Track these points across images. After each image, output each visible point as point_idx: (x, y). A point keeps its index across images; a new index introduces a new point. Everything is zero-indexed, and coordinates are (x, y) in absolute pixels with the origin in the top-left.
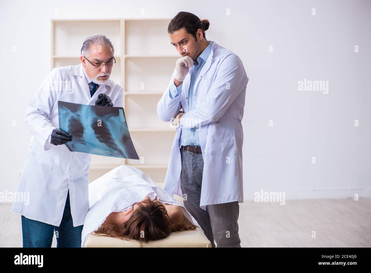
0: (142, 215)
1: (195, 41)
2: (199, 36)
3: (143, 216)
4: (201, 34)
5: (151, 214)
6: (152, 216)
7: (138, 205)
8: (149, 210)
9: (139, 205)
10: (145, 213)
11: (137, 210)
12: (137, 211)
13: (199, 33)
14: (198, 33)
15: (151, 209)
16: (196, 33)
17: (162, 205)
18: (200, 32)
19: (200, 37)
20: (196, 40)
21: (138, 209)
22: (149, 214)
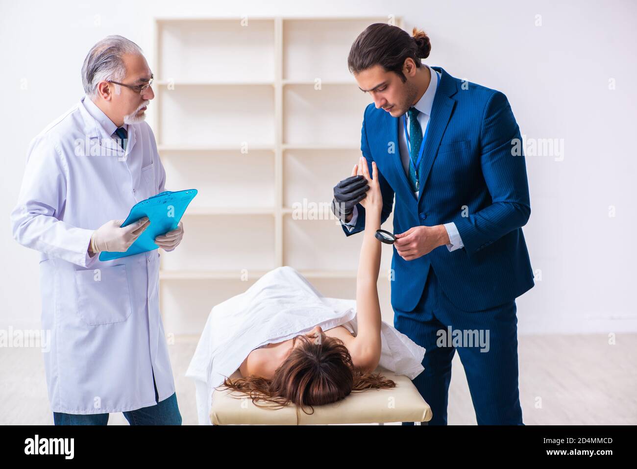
0: (307, 358)
1: (402, 83)
2: (408, 71)
3: (307, 361)
4: (413, 65)
5: (322, 358)
6: (323, 361)
7: (301, 340)
8: (319, 351)
9: (303, 341)
10: (312, 355)
11: (299, 349)
12: (298, 351)
13: (407, 65)
14: (405, 66)
15: (322, 351)
16: (402, 67)
17: (344, 345)
18: (410, 63)
19: (411, 72)
20: (404, 79)
21: (300, 347)
22: (318, 357)
